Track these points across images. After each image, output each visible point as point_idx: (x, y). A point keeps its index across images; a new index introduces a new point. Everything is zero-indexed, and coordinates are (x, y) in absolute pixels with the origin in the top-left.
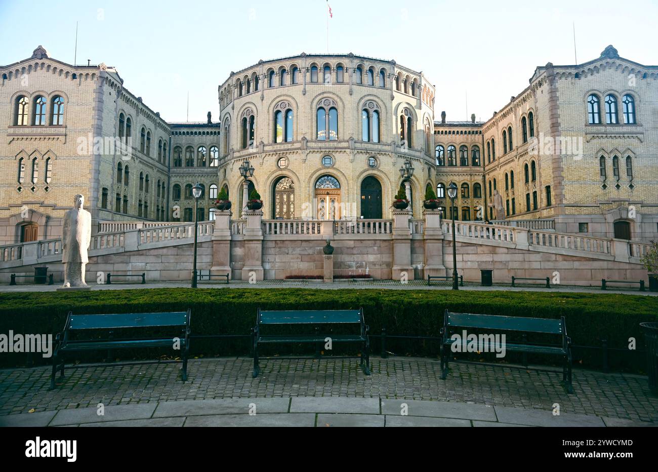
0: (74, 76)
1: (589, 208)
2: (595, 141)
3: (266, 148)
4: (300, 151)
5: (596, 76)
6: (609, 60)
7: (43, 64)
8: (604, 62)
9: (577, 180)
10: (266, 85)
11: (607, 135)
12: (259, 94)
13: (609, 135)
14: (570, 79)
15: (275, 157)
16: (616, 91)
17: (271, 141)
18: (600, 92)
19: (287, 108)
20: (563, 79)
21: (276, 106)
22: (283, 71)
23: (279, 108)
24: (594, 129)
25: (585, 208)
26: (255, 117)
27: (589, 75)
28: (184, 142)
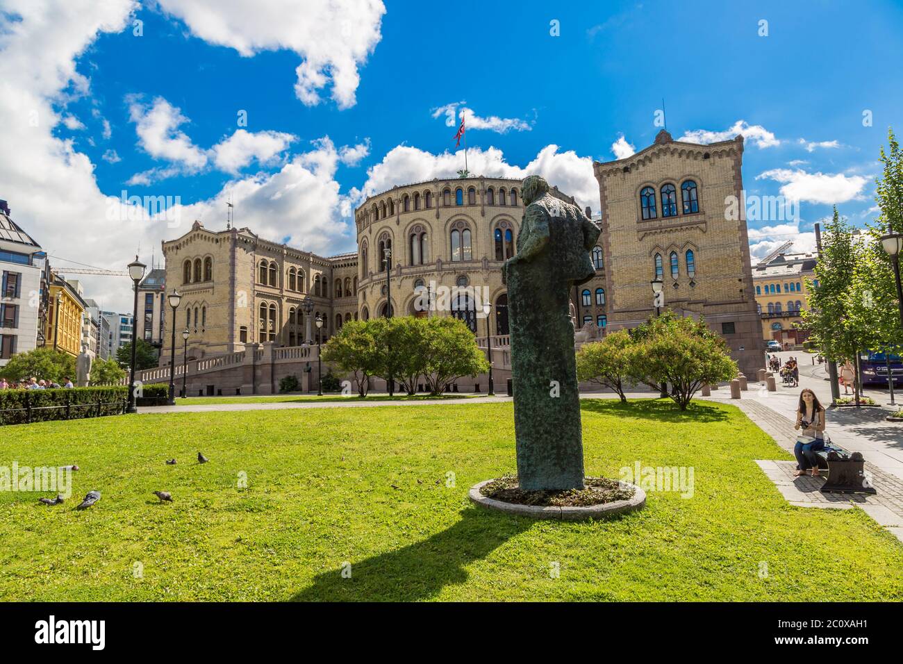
0: (217, 241)
1: (642, 313)
2: (647, 239)
3: (403, 271)
4: (436, 273)
5: (650, 166)
6: (661, 146)
7: (198, 234)
8: (655, 150)
9: (629, 283)
10: (401, 209)
11: (662, 230)
12: (395, 218)
13: (664, 230)
14: (619, 174)
15: (412, 280)
16: (672, 179)
17: (407, 264)
18: (653, 183)
19: (422, 231)
20: (612, 176)
21: (411, 229)
22: (417, 195)
23: (414, 232)
24: (647, 225)
25: (637, 313)
26: (392, 241)
27: (641, 166)
28: (343, 273)
